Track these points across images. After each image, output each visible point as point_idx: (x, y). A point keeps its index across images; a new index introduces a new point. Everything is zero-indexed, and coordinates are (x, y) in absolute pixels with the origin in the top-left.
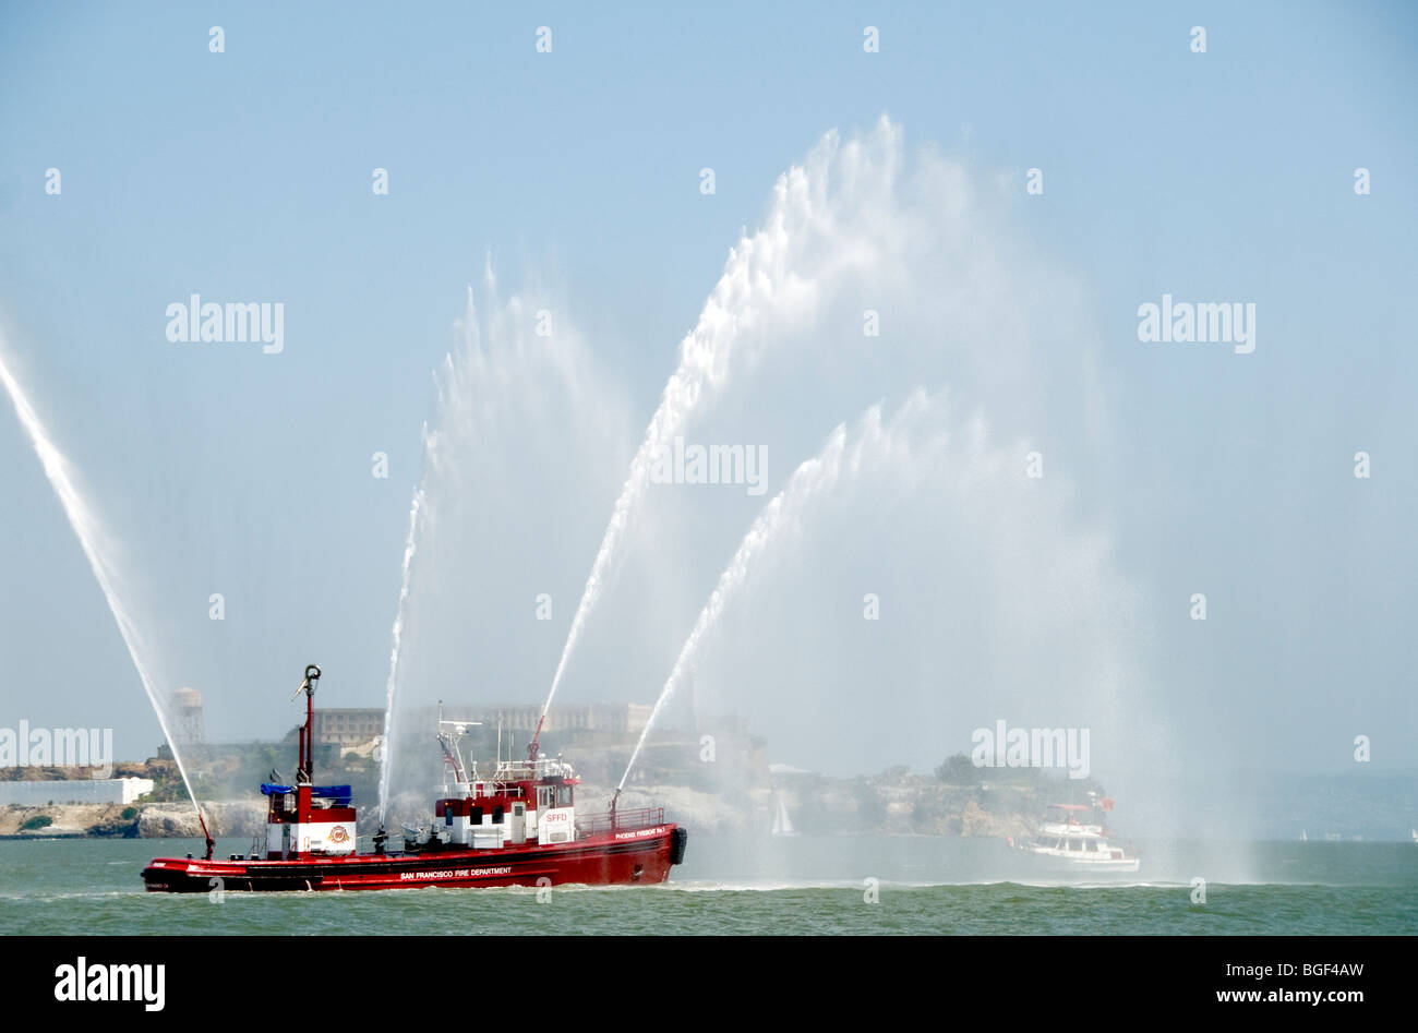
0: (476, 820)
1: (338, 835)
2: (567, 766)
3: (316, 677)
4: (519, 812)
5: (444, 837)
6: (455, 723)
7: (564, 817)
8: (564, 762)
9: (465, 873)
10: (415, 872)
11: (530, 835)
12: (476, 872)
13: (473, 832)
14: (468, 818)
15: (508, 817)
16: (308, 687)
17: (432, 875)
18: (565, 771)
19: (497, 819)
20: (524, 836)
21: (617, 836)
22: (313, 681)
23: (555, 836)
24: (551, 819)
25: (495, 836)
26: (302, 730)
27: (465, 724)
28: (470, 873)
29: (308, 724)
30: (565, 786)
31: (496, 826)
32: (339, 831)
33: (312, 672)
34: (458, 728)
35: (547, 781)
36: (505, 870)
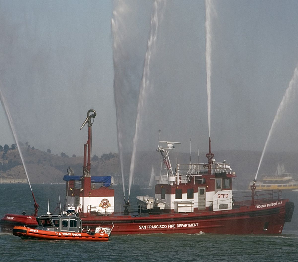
0: (179, 196)
1: (104, 204)
2: (227, 167)
3: (94, 116)
4: (202, 192)
5: (162, 206)
6: (168, 142)
7: (227, 196)
8: (226, 164)
9: (173, 226)
10: (147, 225)
11: (208, 204)
12: (179, 226)
13: (178, 203)
14: (175, 195)
15: (196, 195)
16: (89, 122)
17: (155, 227)
18: (227, 169)
19: (191, 196)
20: (205, 205)
21: (256, 207)
22: (92, 119)
23: (222, 206)
24: (220, 196)
25: (190, 205)
26: (85, 145)
27: (173, 143)
28: (176, 226)
29: (89, 142)
30: (227, 178)
31: (190, 200)
32: (105, 202)
33: (91, 113)
34: (169, 145)
35: (217, 175)
36: (195, 225)
